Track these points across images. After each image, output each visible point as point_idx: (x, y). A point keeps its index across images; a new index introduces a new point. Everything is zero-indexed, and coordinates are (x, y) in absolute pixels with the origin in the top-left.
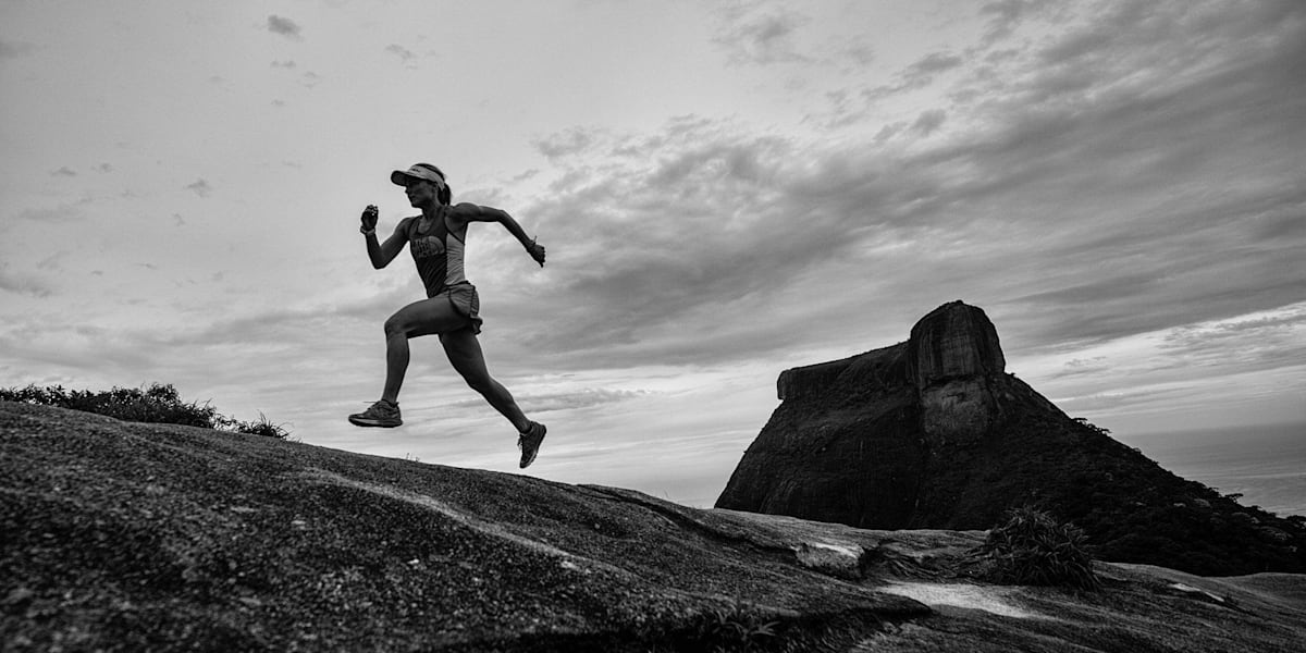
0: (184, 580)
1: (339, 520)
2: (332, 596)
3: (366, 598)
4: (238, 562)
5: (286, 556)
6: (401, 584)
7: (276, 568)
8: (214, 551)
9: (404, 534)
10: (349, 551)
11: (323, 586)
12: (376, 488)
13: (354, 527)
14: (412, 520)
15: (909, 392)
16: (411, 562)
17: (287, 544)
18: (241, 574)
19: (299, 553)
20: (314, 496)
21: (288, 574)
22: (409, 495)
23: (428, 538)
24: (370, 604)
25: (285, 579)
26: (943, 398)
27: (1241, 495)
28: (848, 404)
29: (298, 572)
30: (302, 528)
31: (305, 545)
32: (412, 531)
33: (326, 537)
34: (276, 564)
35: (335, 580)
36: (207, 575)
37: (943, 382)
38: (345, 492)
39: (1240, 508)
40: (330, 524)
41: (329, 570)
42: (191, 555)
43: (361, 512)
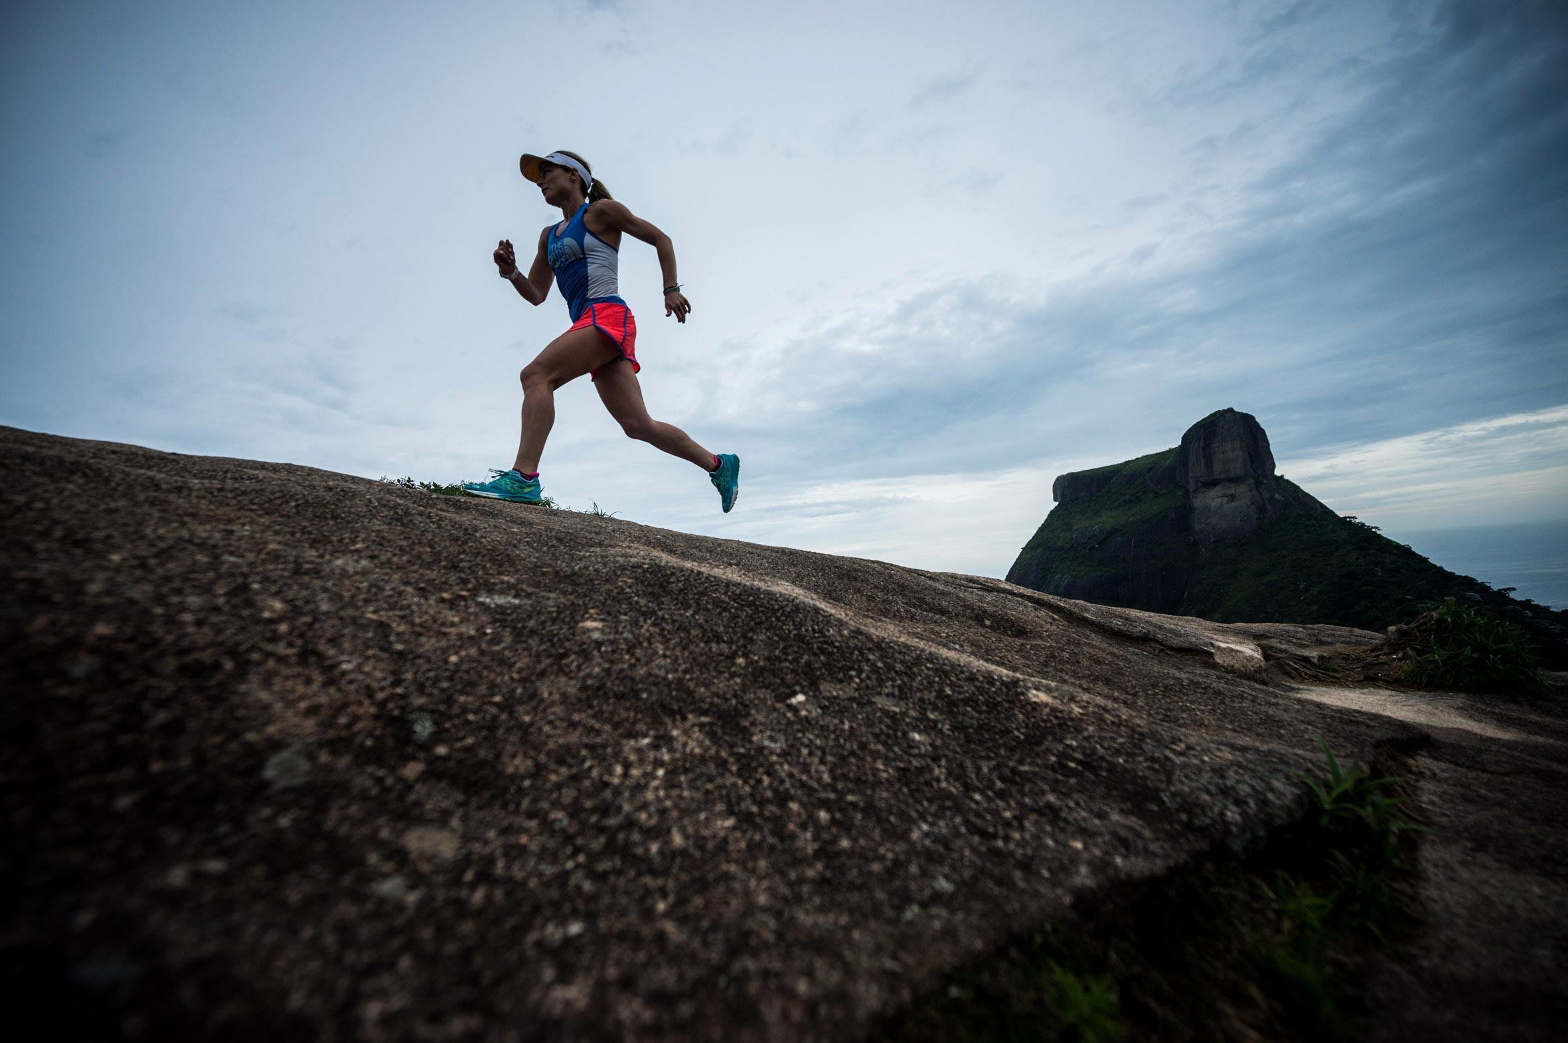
0: (266, 784)
1: (663, 618)
2: (645, 806)
3: (720, 807)
4: (438, 717)
5: (556, 697)
6: (784, 754)
7: (524, 728)
8: (380, 696)
9: (771, 644)
10: (680, 681)
11: (625, 775)
12: (716, 570)
13: (688, 631)
14: (778, 619)
15: (1180, 493)
16: (794, 701)
17: (561, 671)
18: (441, 750)
19: (584, 688)
20: (625, 580)
21: (551, 745)
22: (760, 580)
23: (810, 649)
24: (730, 822)
25: (542, 758)
26: (1213, 499)
27: (1514, 589)
28: (1119, 506)
29: (573, 738)
30: (596, 635)
31: (597, 670)
32: (781, 638)
33: (638, 652)
34: (527, 719)
35: (651, 755)
36: (344, 762)
37: (1212, 484)
38: (673, 574)
39: (1512, 601)
40: (647, 627)
41: (641, 727)
42: (312, 711)
43: (698, 604)
